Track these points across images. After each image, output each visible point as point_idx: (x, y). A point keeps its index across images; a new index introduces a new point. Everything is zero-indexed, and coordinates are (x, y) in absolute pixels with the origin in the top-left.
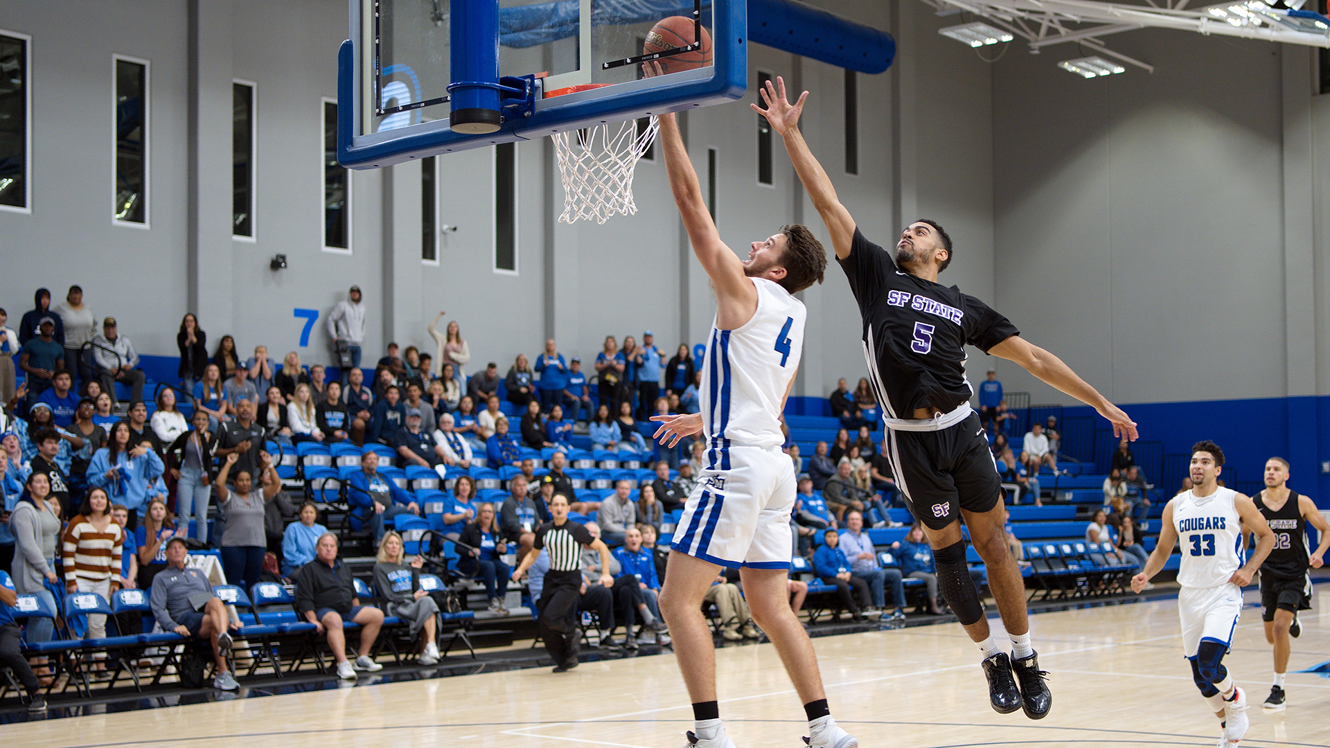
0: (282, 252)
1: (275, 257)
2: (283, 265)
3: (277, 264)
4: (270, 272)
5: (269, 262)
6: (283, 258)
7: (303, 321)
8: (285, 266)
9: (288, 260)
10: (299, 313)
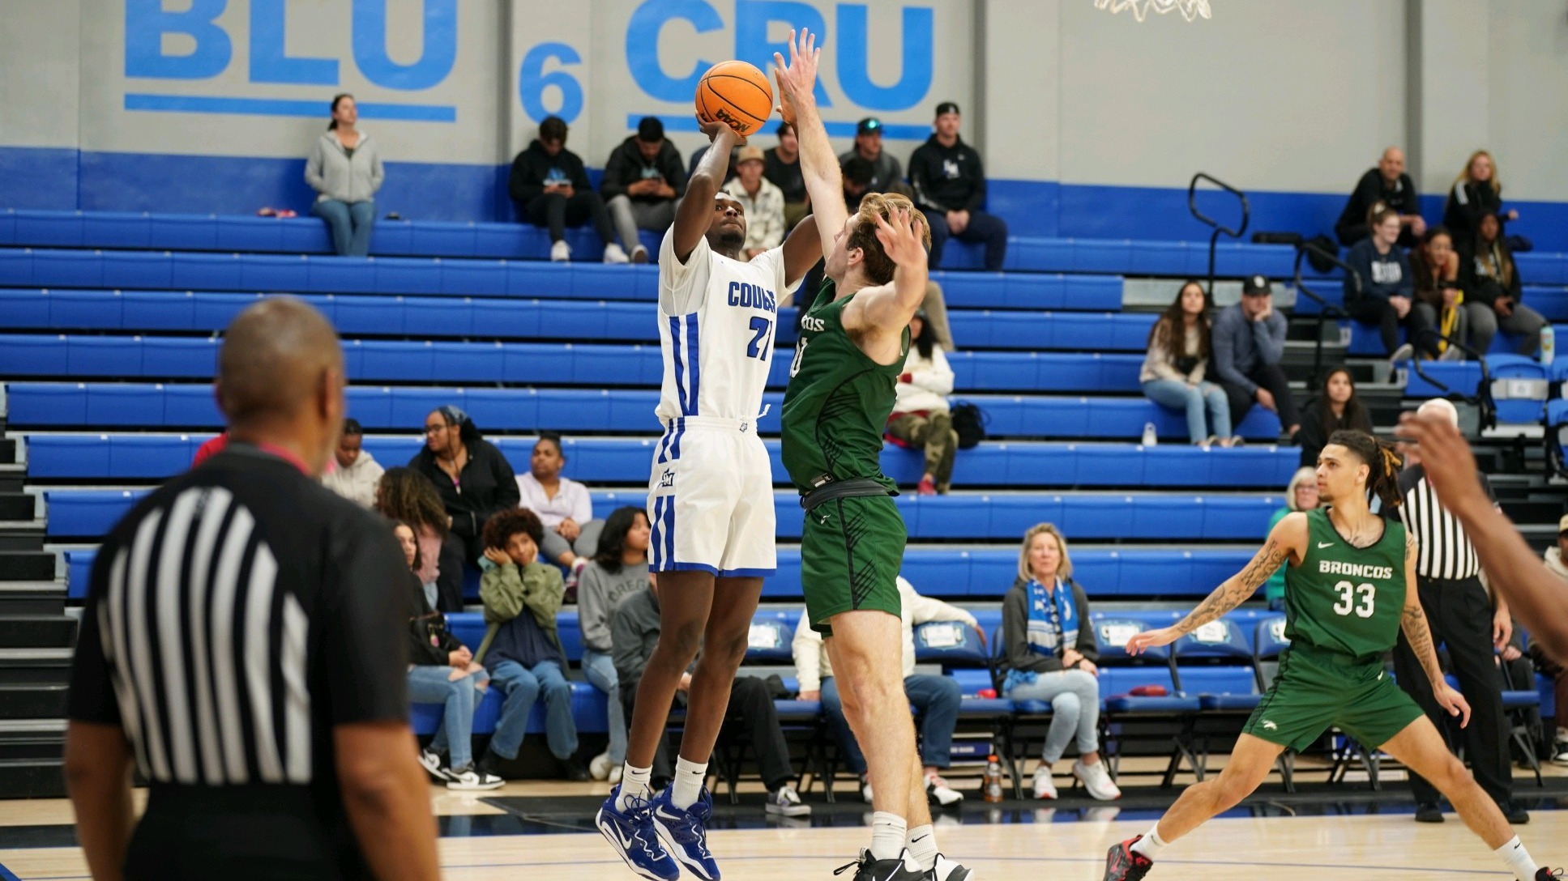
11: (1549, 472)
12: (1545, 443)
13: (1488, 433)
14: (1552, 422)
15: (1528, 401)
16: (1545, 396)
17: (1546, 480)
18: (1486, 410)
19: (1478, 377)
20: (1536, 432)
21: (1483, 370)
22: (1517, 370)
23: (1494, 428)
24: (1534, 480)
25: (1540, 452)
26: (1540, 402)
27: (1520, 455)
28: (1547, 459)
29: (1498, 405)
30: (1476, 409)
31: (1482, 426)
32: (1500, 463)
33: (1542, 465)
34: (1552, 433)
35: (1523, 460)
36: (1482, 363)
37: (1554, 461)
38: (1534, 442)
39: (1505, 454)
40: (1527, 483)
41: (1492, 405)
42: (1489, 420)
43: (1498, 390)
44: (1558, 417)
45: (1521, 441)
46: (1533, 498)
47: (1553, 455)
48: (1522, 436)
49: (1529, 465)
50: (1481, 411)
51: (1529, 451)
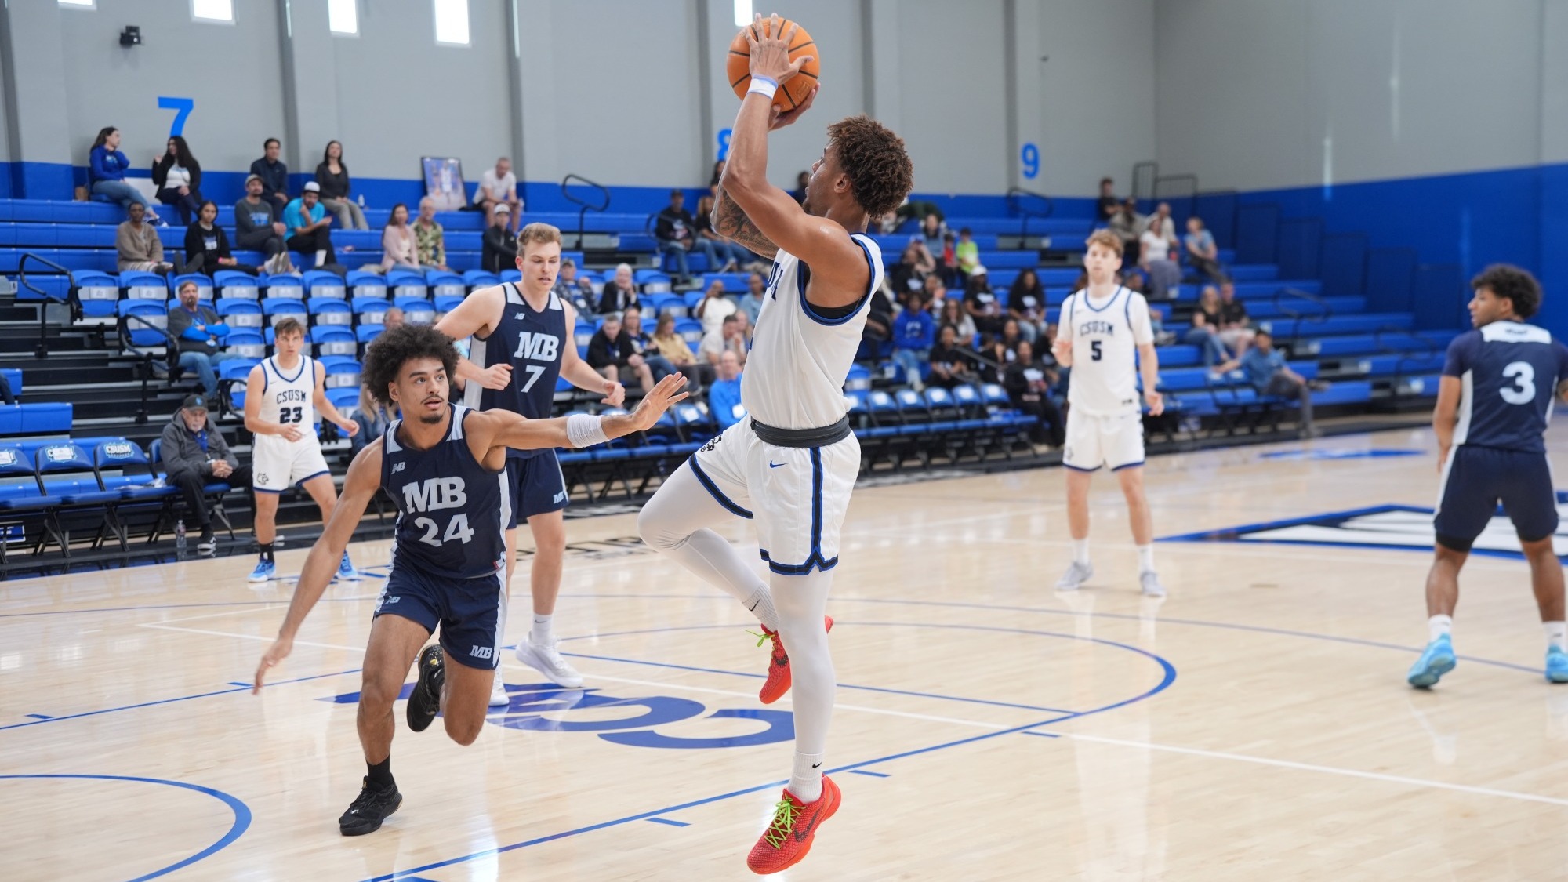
0: (133, 24)
1: (124, 31)
2: (135, 40)
3: (128, 38)
4: (121, 51)
5: (118, 36)
6: (135, 29)
7: (173, 113)
8: (139, 42)
9: (142, 33)
10: (164, 103)
11: (122, 348)
12: (118, 329)
13: (77, 323)
14: (122, 315)
15: (105, 301)
16: (116, 298)
17: (120, 353)
18: (75, 308)
19: (68, 286)
20: (112, 321)
21: (70, 280)
22: (96, 281)
23: (82, 320)
24: (111, 353)
25: (115, 334)
26: (114, 301)
27: (101, 337)
28: (120, 339)
29: (83, 304)
30: (68, 307)
31: (73, 319)
32: (87, 343)
33: (117, 343)
34: (122, 322)
35: (103, 340)
36: (70, 276)
37: (124, 341)
38: (111, 328)
39: (90, 336)
40: (107, 355)
41: (80, 304)
42: (78, 314)
43: (83, 294)
44: (126, 311)
45: (101, 328)
46: (112, 365)
47: (123, 336)
48: (102, 324)
49: (108, 343)
50: (72, 308)
51: (107, 334)
